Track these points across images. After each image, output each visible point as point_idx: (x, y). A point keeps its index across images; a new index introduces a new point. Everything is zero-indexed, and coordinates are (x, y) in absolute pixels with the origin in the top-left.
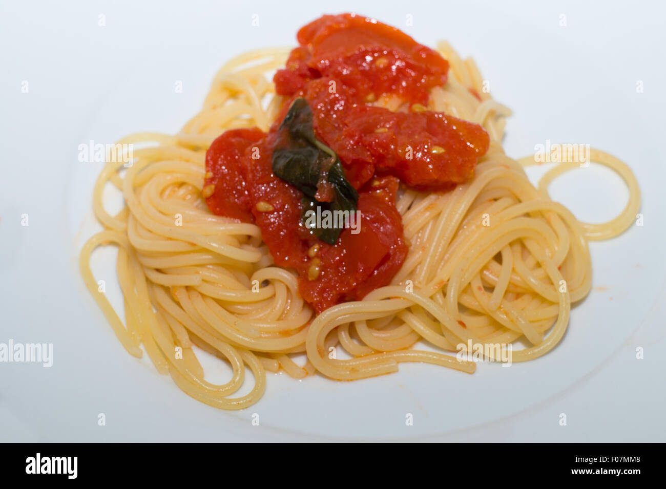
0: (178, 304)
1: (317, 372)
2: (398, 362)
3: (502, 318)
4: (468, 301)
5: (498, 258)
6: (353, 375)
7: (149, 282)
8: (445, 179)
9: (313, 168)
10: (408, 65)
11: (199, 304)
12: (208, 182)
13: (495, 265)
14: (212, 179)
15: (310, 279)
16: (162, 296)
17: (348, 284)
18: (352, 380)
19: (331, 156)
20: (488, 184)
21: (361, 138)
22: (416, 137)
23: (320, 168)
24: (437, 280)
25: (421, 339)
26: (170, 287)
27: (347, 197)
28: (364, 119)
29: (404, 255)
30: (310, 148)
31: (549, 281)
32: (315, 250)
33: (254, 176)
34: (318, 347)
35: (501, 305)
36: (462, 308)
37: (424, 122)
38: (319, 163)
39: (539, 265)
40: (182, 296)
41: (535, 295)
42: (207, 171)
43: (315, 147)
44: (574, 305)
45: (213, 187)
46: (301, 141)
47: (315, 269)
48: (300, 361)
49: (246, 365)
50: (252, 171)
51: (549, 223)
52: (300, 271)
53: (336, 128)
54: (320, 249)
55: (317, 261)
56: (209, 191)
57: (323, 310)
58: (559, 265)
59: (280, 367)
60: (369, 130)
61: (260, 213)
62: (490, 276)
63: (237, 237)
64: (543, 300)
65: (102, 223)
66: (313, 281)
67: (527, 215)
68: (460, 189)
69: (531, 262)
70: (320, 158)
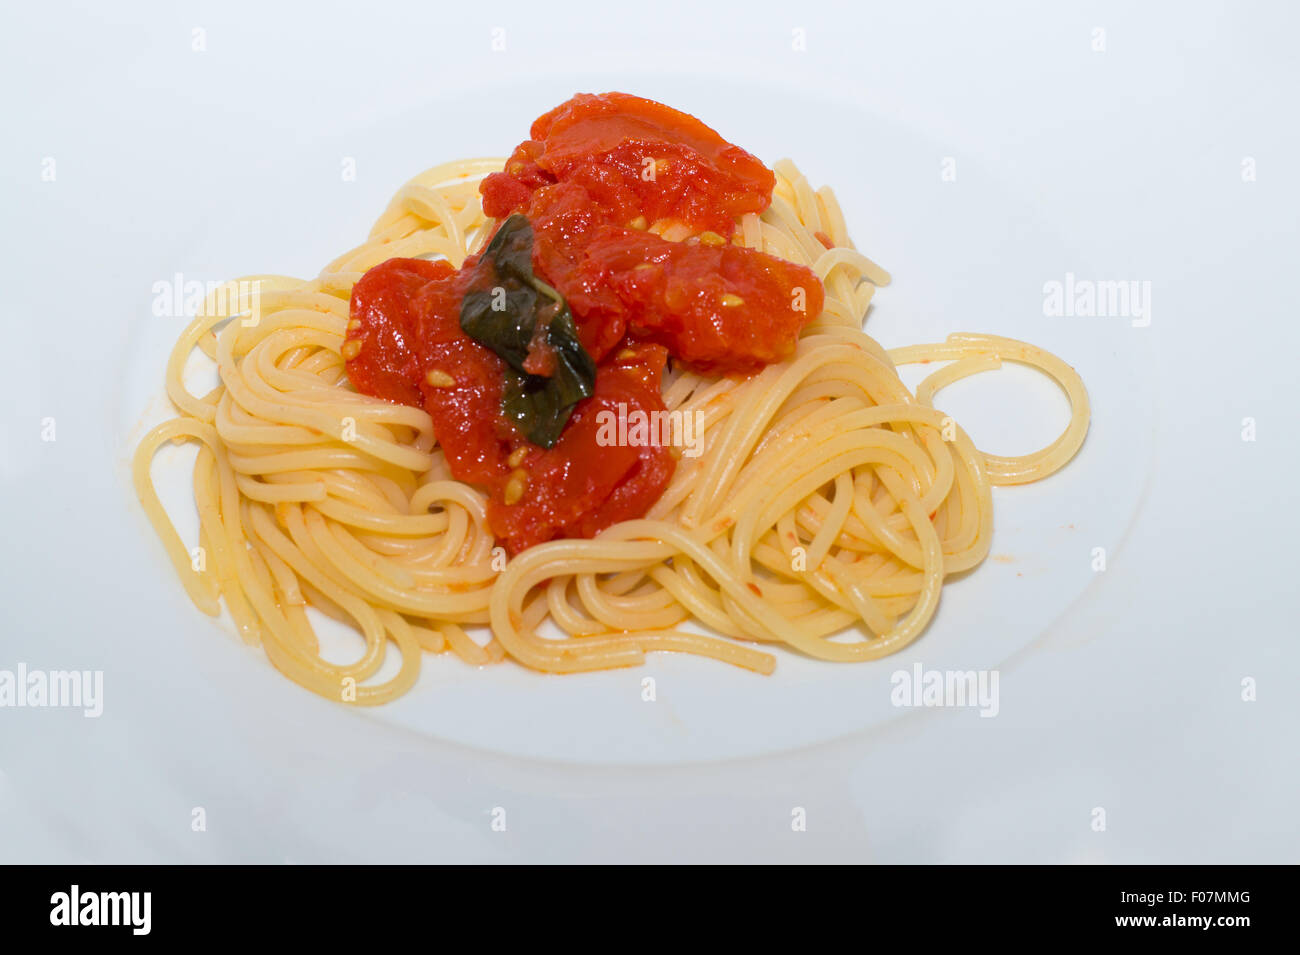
0: (286, 532)
1: (508, 656)
2: (645, 651)
3: (827, 587)
4: (767, 557)
5: (829, 491)
6: (568, 664)
7: (245, 500)
8: (742, 350)
9: (523, 321)
10: (703, 172)
11: (320, 533)
12: (353, 335)
13: (822, 501)
14: (359, 332)
15: (507, 503)
16: (259, 519)
17: (569, 512)
18: (564, 673)
19: (554, 301)
20: (820, 369)
21: (607, 275)
22: (700, 280)
23: (536, 320)
24: (720, 516)
25: (689, 616)
26: (276, 505)
27: (576, 368)
28: (617, 248)
29: (666, 472)
30: (524, 291)
31: (912, 534)
32: (517, 457)
33: (427, 332)
34: (511, 614)
35: (823, 562)
36: (756, 566)
37: (716, 259)
38: (536, 313)
39: (898, 510)
40: (293, 519)
41: (889, 556)
42: (352, 318)
43: (532, 288)
44: (950, 578)
45: (360, 344)
46: (511, 280)
47: (515, 488)
48: (481, 638)
49: (390, 637)
50: (426, 322)
51: (922, 444)
52: (492, 490)
53: (571, 261)
54: (529, 455)
55: (521, 474)
56: (353, 349)
57: (521, 550)
58: (932, 511)
59: (447, 646)
60: (624, 265)
61: (432, 389)
62: (810, 520)
63: (390, 427)
64: (903, 565)
65: (178, 409)
66: (511, 505)
67: (886, 426)
68: (768, 372)
69: (885, 503)
70: (538, 305)
